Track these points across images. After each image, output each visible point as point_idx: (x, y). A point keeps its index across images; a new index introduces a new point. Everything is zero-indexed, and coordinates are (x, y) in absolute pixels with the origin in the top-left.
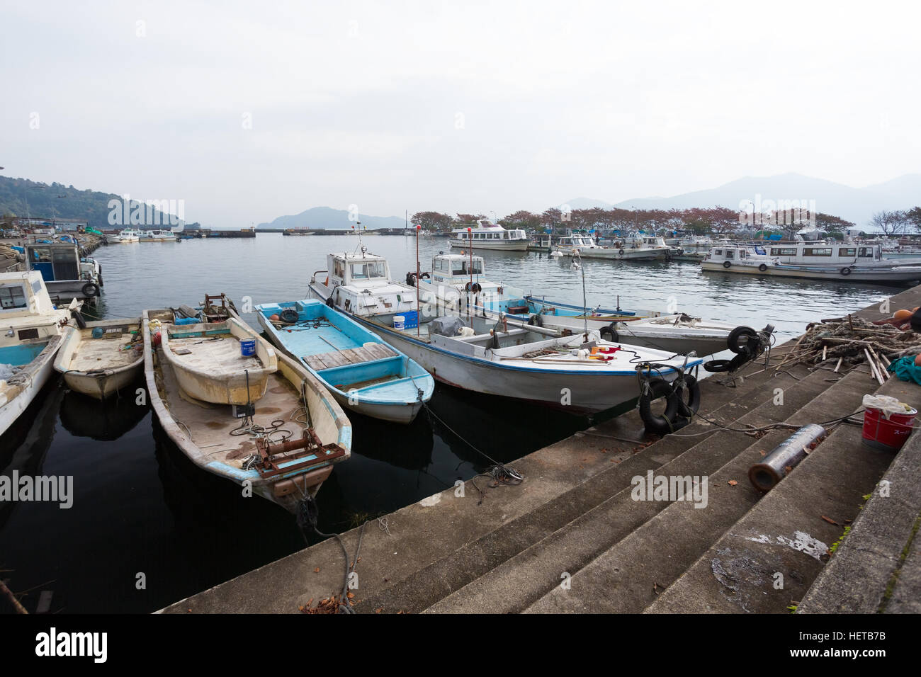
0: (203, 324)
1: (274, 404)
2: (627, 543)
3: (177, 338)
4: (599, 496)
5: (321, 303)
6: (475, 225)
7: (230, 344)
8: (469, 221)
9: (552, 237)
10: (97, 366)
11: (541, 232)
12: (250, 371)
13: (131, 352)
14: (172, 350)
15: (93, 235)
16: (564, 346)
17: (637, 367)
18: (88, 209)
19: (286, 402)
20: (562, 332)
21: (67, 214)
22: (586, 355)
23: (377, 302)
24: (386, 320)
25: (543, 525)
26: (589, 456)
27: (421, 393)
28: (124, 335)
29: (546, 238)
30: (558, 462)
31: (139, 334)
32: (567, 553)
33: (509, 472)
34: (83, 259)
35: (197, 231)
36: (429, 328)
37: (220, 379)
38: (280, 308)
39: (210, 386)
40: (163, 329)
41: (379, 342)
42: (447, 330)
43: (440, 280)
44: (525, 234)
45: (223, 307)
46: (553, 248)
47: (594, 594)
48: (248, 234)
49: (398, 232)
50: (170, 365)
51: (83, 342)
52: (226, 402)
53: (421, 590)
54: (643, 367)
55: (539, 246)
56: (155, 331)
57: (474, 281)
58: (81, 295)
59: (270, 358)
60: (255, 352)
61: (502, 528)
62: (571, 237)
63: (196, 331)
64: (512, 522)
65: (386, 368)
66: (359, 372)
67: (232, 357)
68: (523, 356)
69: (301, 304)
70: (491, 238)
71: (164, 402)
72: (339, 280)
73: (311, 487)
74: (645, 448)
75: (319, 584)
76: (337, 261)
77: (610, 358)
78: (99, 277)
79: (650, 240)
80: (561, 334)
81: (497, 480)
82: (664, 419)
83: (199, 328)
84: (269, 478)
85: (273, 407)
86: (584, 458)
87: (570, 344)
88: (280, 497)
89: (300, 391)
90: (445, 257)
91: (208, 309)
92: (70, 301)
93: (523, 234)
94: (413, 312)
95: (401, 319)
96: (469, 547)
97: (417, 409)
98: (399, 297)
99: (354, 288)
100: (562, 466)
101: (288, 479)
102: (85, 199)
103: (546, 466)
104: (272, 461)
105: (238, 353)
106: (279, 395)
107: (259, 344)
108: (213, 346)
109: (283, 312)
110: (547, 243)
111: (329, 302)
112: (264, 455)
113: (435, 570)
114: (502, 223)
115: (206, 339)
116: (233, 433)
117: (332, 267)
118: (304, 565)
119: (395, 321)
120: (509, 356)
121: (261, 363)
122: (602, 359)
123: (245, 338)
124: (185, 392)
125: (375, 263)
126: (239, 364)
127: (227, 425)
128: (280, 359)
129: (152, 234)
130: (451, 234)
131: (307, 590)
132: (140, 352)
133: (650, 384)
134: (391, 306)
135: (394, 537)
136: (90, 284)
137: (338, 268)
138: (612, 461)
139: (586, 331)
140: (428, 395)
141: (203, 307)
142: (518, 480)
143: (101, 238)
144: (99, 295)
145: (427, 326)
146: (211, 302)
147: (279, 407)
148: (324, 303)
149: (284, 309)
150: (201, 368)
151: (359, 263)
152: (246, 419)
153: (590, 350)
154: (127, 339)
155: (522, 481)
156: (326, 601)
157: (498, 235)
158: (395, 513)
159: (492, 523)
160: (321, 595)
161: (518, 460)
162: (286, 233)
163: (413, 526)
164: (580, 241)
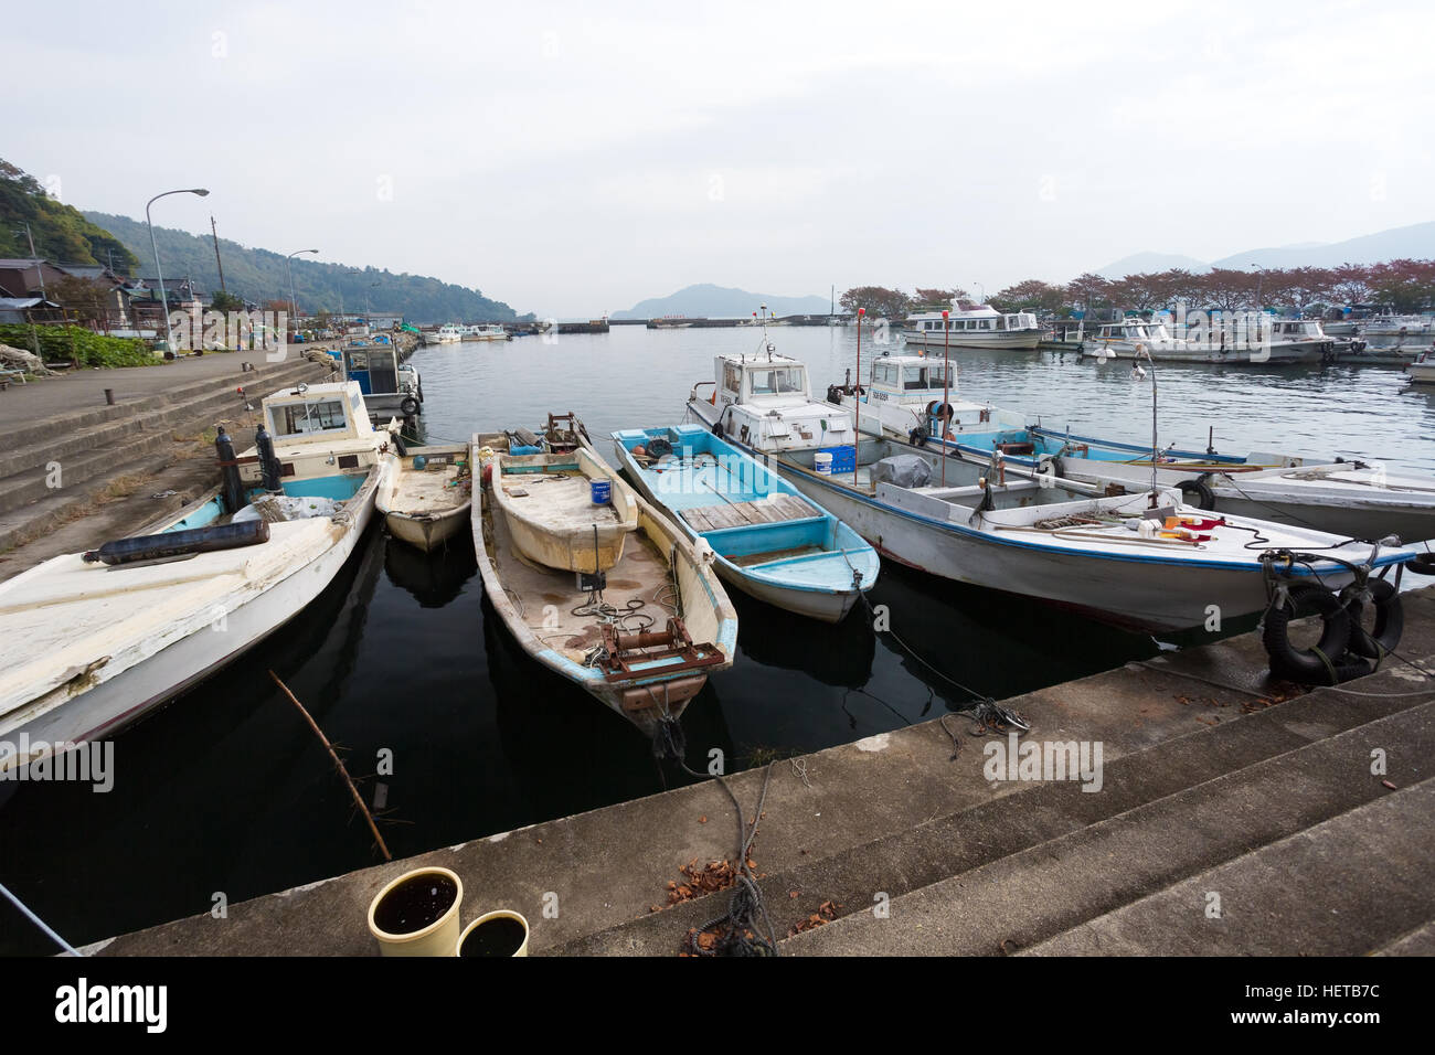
0: (544, 455)
1: (633, 576)
2: (1240, 869)
3: (512, 474)
4: (1175, 777)
5: (705, 430)
6: (948, 305)
7: (578, 486)
8: (936, 300)
9: (1085, 324)
10: (421, 507)
11: (1065, 317)
12: (600, 526)
13: (457, 490)
14: (505, 490)
15: (409, 333)
16: (1111, 513)
17: (1262, 556)
18: (404, 300)
19: (649, 575)
20: (1107, 489)
21: (382, 306)
22: (1155, 530)
23: (789, 431)
24: (802, 458)
25: (1067, 810)
26: (1154, 706)
27: (858, 577)
28: (448, 467)
29: (1074, 327)
30: (1095, 709)
31: (466, 466)
32: (1115, 865)
33: (1005, 714)
34: (401, 367)
35: (533, 325)
36: (872, 472)
37: (560, 535)
38: (646, 437)
39: (548, 543)
40: (495, 460)
41: (792, 494)
42: (902, 477)
43: (884, 397)
44: (1035, 320)
45: (572, 432)
46: (1087, 344)
47: (1172, 945)
48: (598, 328)
49: (818, 321)
50: (502, 510)
51: (404, 474)
52: (568, 568)
53: (859, 877)
54: (1274, 557)
55: (1060, 340)
56: (486, 463)
57: (941, 399)
58: (401, 413)
59: (628, 509)
60: (609, 498)
61: (993, 803)
62: (1122, 324)
63: (537, 465)
64: (1011, 796)
65: (802, 534)
66: (762, 537)
67: (580, 504)
68: (1035, 525)
69: (675, 431)
70: (974, 328)
71: (491, 561)
72: (732, 395)
73: (674, 703)
74: (1271, 707)
75: (707, 840)
76: (729, 368)
77: (1207, 538)
78: (419, 389)
79: (1289, 326)
80: (1103, 492)
81: (984, 725)
82: (1316, 654)
83: (539, 460)
84: (617, 683)
85: (631, 579)
86: (1143, 707)
87: (1121, 510)
88: (632, 711)
89: (669, 560)
90: (892, 360)
91: (552, 435)
92: (389, 420)
93: (1031, 321)
94: (845, 448)
95: (827, 458)
96: (938, 825)
97: (851, 601)
98: (823, 424)
99: (755, 408)
100: (1100, 716)
101: (643, 687)
102: (401, 285)
103: (1071, 713)
104: (623, 659)
105: (587, 499)
106: (639, 563)
107: (616, 489)
108: (556, 487)
109: (651, 443)
110: (1075, 336)
111: (717, 429)
112: (612, 649)
113: (883, 851)
114: (994, 303)
115: (547, 476)
116: (576, 612)
117: (721, 377)
118: (683, 809)
119: (817, 460)
120: (1009, 524)
121: (617, 516)
122: (1187, 538)
123: (597, 478)
124: (519, 550)
125: (787, 370)
126: (589, 516)
127: (568, 600)
128: (642, 511)
129: (478, 331)
130: (906, 323)
131: (688, 846)
132: (468, 492)
133: (1289, 589)
134: (811, 437)
135: (815, 790)
136: (410, 399)
137: (730, 376)
138: (1198, 719)
139: (1154, 489)
140: (869, 580)
141: (546, 430)
142: (1020, 729)
143: (418, 338)
144: (419, 414)
145: (868, 471)
146: (556, 425)
147: (639, 581)
148: (708, 431)
149: (651, 438)
150: (538, 518)
151: (763, 369)
152: (594, 594)
153: (1163, 521)
154: (452, 472)
155: (1026, 732)
156: (715, 865)
157: (985, 323)
158: (816, 755)
159: (974, 793)
160: (709, 855)
161: (1020, 697)
162: (652, 325)
163: (843, 777)
164: (1141, 331)
